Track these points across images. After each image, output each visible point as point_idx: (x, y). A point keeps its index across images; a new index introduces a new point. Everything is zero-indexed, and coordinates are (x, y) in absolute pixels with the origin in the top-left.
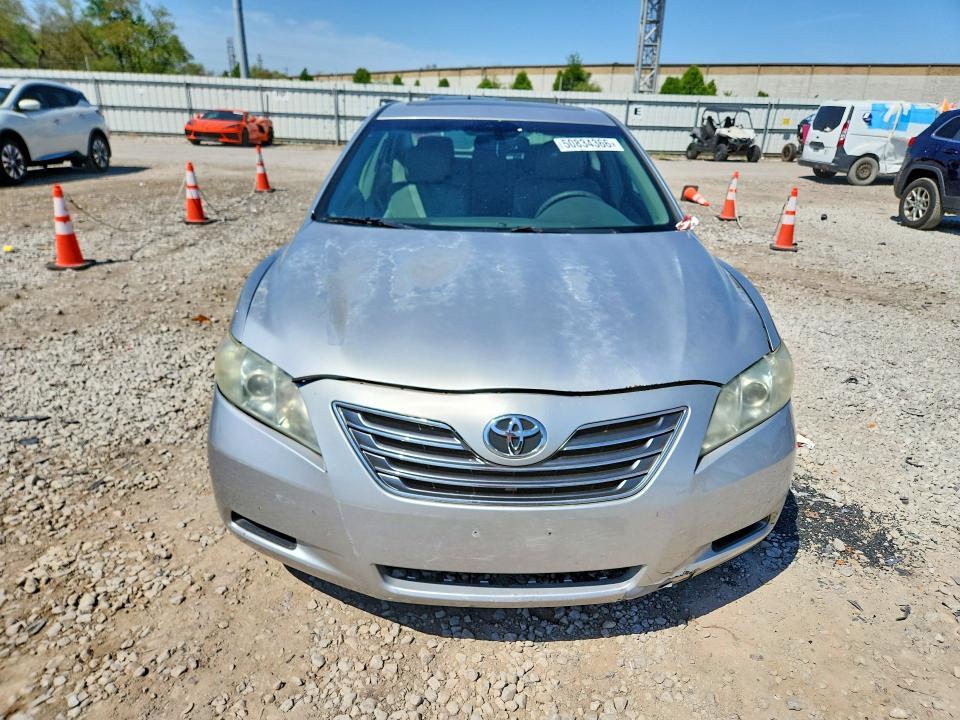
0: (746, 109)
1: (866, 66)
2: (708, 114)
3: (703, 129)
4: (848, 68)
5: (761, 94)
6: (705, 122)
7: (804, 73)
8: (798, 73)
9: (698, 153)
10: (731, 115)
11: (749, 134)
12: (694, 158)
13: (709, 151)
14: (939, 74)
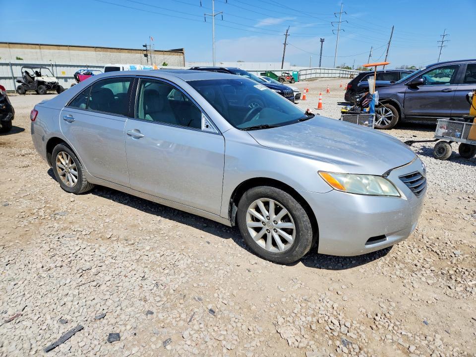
0: (47, 67)
1: (67, 46)
2: (24, 70)
3: (24, 77)
4: (58, 47)
5: (18, 59)
6: (24, 74)
7: (36, 48)
8: (32, 48)
9: (26, 91)
10: (38, 70)
11: (54, 80)
12: (24, 93)
13: (33, 89)
14: (100, 51)
